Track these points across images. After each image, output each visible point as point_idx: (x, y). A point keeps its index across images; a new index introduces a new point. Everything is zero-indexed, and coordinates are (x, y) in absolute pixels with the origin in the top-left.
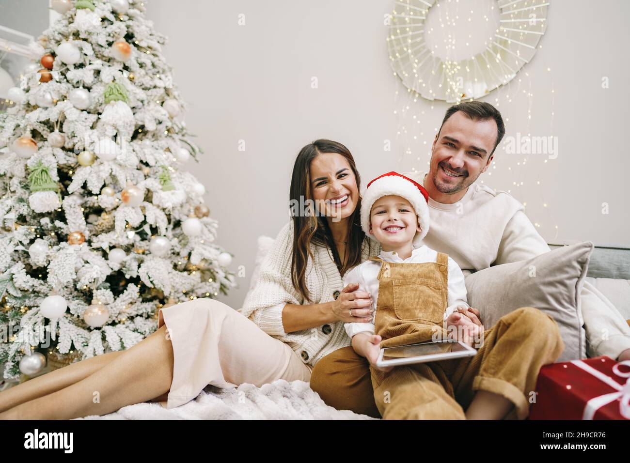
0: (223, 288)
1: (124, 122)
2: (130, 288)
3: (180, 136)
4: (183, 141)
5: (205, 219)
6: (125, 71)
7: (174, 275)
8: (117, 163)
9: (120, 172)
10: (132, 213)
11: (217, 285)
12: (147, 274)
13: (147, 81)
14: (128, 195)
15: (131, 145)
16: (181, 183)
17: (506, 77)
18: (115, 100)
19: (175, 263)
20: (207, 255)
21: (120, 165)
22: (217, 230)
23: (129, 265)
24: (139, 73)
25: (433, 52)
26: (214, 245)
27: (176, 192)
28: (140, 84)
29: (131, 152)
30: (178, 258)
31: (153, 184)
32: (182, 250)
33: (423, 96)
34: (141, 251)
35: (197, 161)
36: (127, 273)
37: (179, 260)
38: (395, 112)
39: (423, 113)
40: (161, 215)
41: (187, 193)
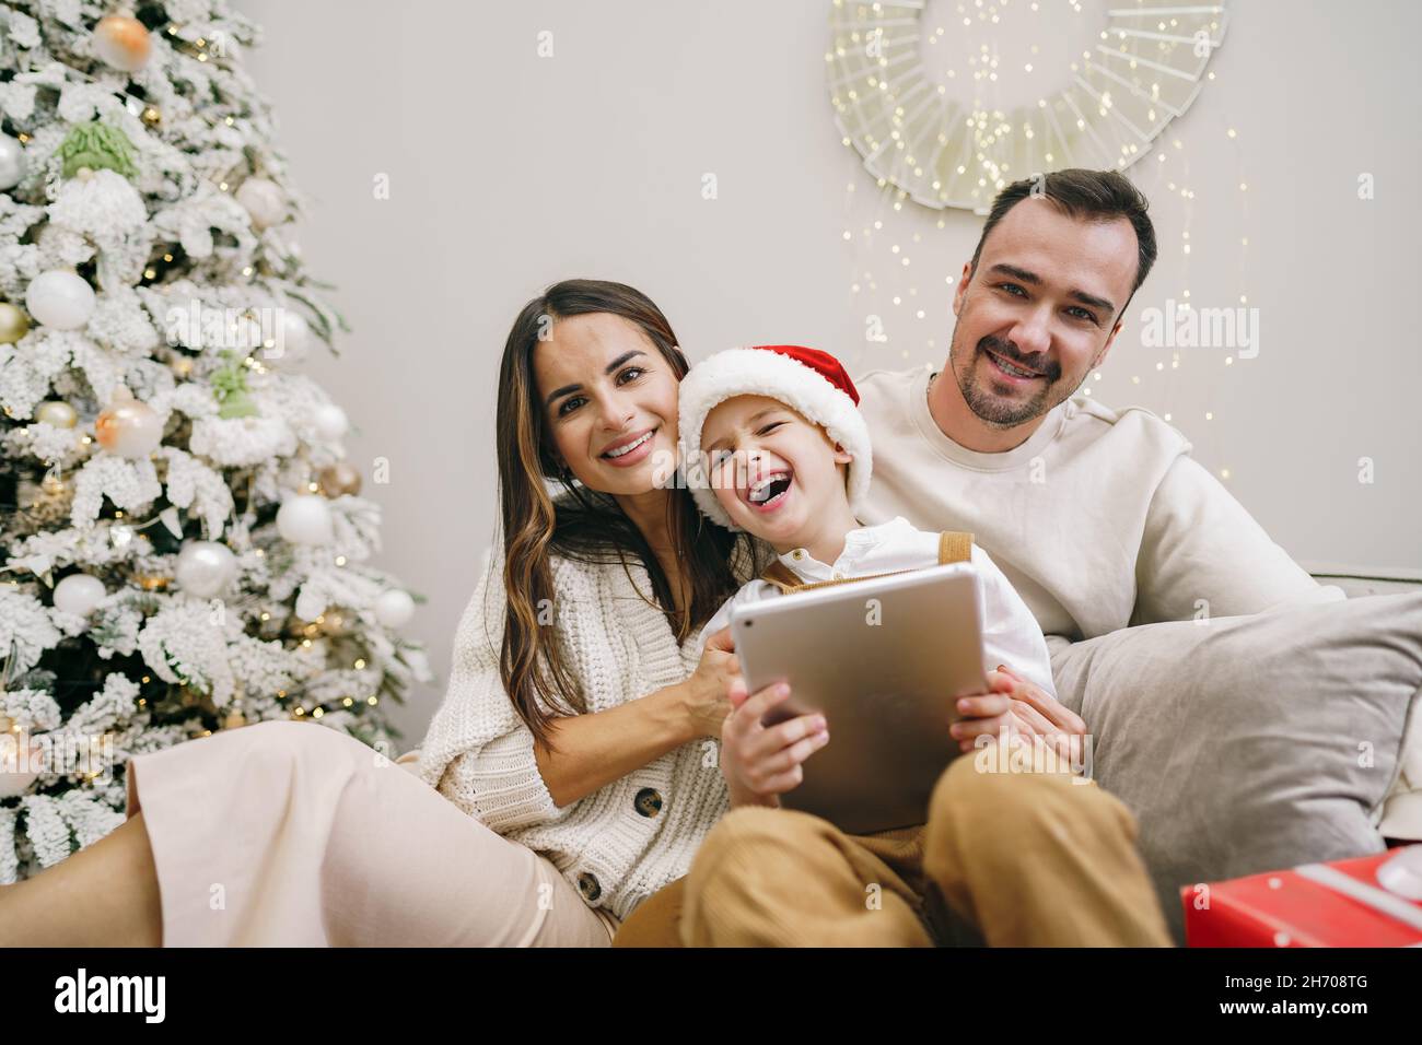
0: (389, 684)
1: (115, 227)
2: (111, 685)
3: (289, 285)
4: (296, 297)
5: (346, 500)
6: (131, 99)
7: (246, 649)
8: (89, 339)
9: (98, 361)
10: (123, 474)
11: (372, 678)
12: (163, 644)
13: (196, 129)
14: (115, 424)
15: (137, 294)
16: (281, 403)
17: (1125, 151)
18: (92, 167)
19: (253, 618)
20: (343, 595)
21: (97, 342)
22: (379, 528)
23: (113, 622)
24: (172, 107)
25: (942, 90)
26: (371, 572)
27: (259, 422)
28: (174, 138)
29: (134, 311)
30: (263, 603)
31: (192, 399)
32: (273, 583)
33: (918, 198)
34: (154, 583)
35: (335, 353)
36: (105, 643)
37: (266, 608)
38: (847, 236)
39: (917, 238)
40: (212, 484)
41: (294, 428)
